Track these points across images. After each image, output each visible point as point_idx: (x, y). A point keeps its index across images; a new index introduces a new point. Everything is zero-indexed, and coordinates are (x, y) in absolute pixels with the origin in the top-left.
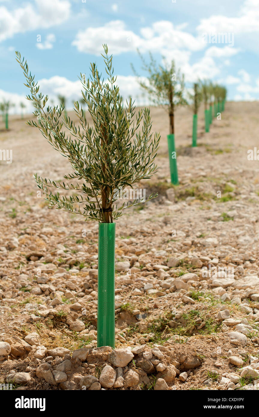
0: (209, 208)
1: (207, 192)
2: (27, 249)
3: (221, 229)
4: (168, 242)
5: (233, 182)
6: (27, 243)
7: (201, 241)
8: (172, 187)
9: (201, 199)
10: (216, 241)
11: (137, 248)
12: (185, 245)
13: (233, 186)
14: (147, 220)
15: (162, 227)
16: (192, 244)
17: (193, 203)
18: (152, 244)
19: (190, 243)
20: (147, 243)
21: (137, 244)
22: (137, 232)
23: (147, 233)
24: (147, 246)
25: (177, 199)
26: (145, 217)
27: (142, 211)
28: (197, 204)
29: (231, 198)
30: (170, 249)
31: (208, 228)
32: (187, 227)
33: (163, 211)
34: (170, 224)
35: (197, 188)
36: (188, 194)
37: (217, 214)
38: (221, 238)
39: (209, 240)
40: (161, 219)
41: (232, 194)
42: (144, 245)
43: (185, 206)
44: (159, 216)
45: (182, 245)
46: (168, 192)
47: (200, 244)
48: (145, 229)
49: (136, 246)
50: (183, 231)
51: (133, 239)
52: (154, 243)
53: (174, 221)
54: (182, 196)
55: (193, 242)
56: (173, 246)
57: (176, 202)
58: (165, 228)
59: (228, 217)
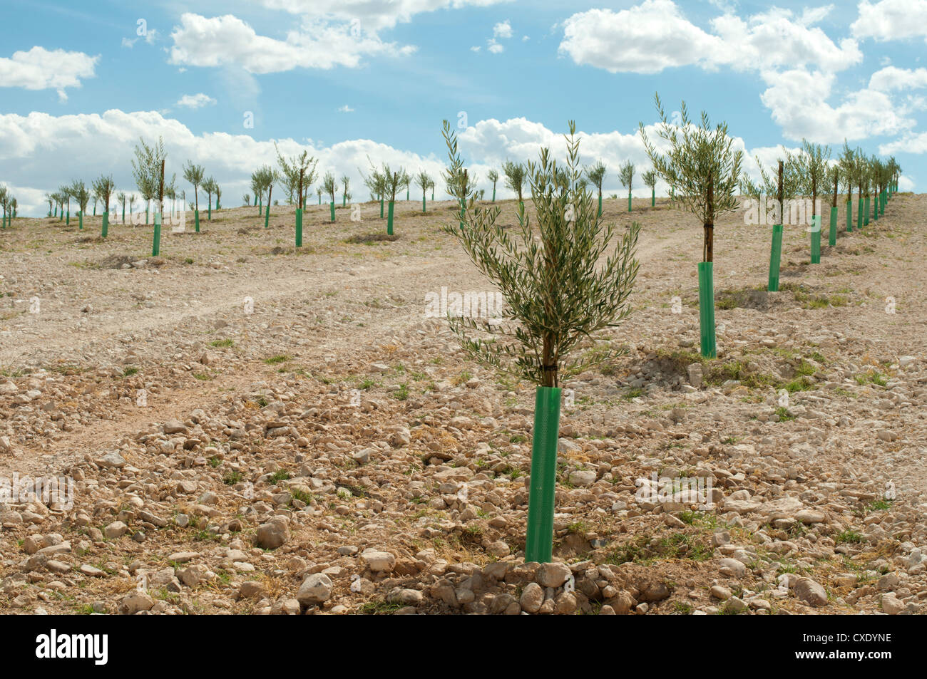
0: (760, 400)
1: (763, 373)
2: (424, 447)
3: (770, 432)
4: (669, 447)
5: (818, 358)
6: (425, 438)
7: (726, 448)
8: (699, 360)
9: (752, 385)
10: (751, 450)
11: (615, 455)
12: (698, 453)
13: (816, 364)
14: (642, 413)
15: (665, 425)
16: (710, 453)
17: (734, 391)
18: (641, 450)
19: (707, 450)
20: (633, 448)
21: (615, 449)
22: (620, 430)
23: (638, 433)
24: (633, 453)
25: (705, 383)
26: (640, 409)
27: (637, 400)
28: (741, 393)
29: (806, 385)
30: (671, 458)
31: (746, 430)
32: (710, 428)
33: (676, 401)
34: (683, 422)
35: (746, 364)
36: (726, 375)
37: (769, 409)
38: (761, 446)
39: (741, 447)
40: (667, 413)
41: (811, 379)
42: (629, 450)
43: (716, 394)
44: (665, 409)
45: (692, 453)
46: (691, 368)
47: (724, 453)
48: (634, 426)
49: (615, 452)
50: (700, 433)
51: (610, 441)
52: (644, 448)
53: (690, 417)
54: (716, 378)
55: (711, 449)
56: (676, 455)
57: (704, 388)
58: (671, 427)
59: (789, 415)
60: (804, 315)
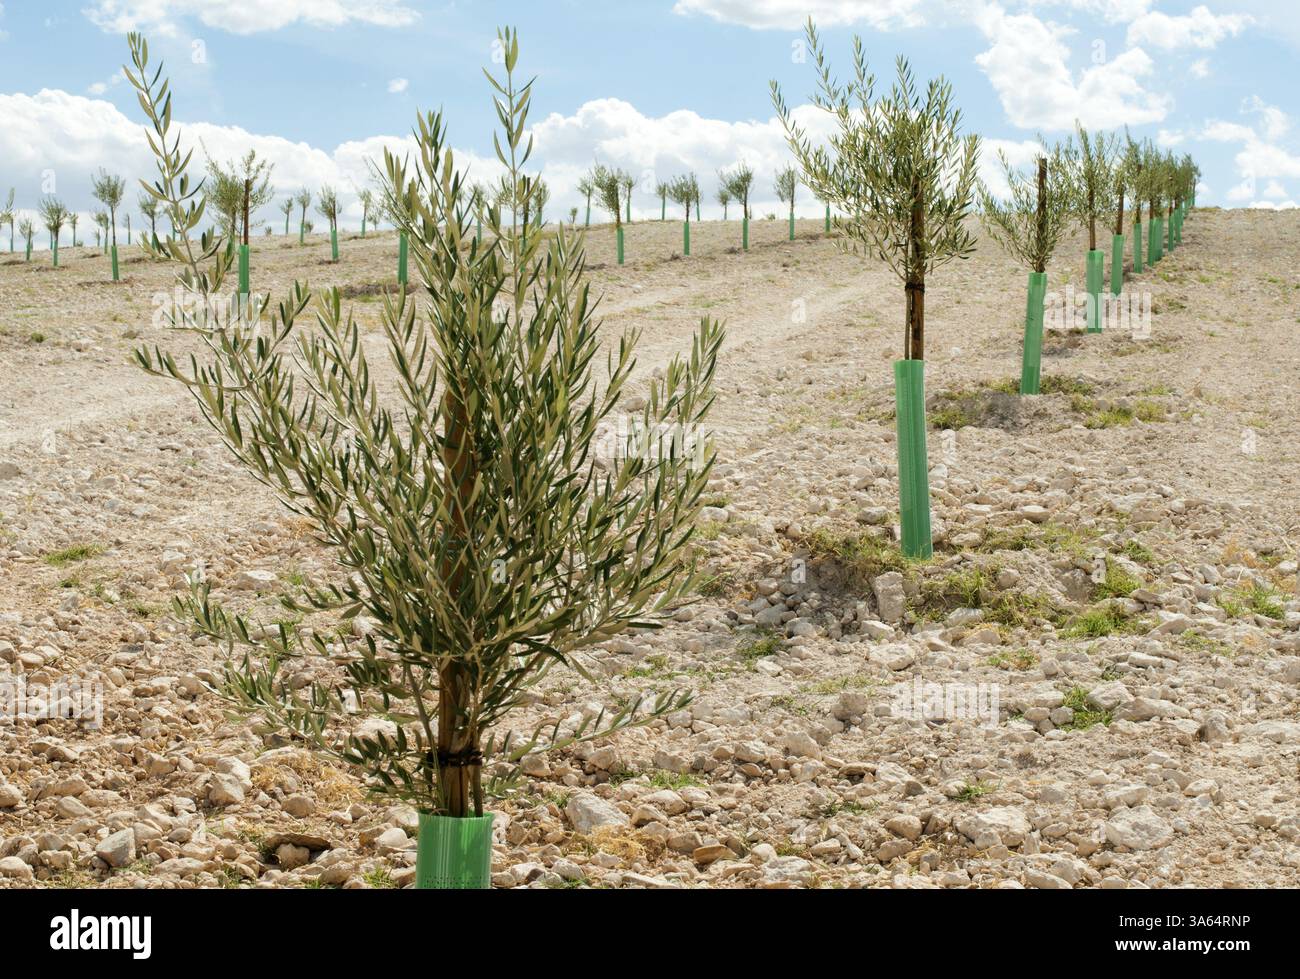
0: (1026, 663)
1: (1029, 592)
2: (276, 810)
3: (1054, 762)
4: (830, 812)
5: (1138, 555)
6: (281, 785)
7: (962, 815)
8: (898, 566)
9: (1007, 619)
10: (1015, 820)
11: (704, 831)
12: (895, 831)
13: (1136, 569)
14: (778, 702)
15: (823, 739)
16: (924, 831)
17: (971, 634)
18: (765, 817)
19: (917, 824)
20: (748, 813)
21: (708, 813)
22: (722, 757)
23: (761, 763)
24: (747, 826)
25: (911, 615)
26: (771, 689)
27: (764, 663)
28: (986, 639)
29: (1119, 618)
30: (833, 844)
31: (1002, 755)
32: (923, 748)
33: (849, 666)
34: (863, 725)
35: (994, 573)
36: (956, 597)
37: (1050, 693)
38: (1041, 811)
39: (995, 816)
40: (830, 702)
41: (1127, 605)
42: (737, 818)
43: (934, 648)
44: (826, 692)
45: (883, 832)
46: (881, 583)
47: (957, 831)
48: (756, 747)
49: (702, 824)
50: (903, 762)
51: (698, 793)
52: (774, 811)
53: (878, 713)
54: (933, 603)
55: (926, 820)
56: (845, 833)
57: (908, 627)
58: (836, 740)
59: (1093, 707)
60: (1091, 440)
